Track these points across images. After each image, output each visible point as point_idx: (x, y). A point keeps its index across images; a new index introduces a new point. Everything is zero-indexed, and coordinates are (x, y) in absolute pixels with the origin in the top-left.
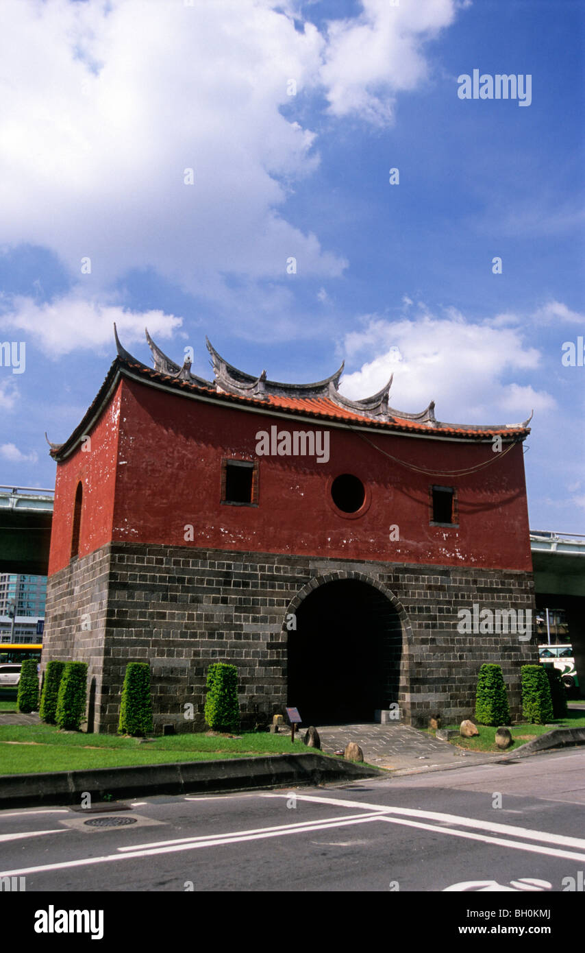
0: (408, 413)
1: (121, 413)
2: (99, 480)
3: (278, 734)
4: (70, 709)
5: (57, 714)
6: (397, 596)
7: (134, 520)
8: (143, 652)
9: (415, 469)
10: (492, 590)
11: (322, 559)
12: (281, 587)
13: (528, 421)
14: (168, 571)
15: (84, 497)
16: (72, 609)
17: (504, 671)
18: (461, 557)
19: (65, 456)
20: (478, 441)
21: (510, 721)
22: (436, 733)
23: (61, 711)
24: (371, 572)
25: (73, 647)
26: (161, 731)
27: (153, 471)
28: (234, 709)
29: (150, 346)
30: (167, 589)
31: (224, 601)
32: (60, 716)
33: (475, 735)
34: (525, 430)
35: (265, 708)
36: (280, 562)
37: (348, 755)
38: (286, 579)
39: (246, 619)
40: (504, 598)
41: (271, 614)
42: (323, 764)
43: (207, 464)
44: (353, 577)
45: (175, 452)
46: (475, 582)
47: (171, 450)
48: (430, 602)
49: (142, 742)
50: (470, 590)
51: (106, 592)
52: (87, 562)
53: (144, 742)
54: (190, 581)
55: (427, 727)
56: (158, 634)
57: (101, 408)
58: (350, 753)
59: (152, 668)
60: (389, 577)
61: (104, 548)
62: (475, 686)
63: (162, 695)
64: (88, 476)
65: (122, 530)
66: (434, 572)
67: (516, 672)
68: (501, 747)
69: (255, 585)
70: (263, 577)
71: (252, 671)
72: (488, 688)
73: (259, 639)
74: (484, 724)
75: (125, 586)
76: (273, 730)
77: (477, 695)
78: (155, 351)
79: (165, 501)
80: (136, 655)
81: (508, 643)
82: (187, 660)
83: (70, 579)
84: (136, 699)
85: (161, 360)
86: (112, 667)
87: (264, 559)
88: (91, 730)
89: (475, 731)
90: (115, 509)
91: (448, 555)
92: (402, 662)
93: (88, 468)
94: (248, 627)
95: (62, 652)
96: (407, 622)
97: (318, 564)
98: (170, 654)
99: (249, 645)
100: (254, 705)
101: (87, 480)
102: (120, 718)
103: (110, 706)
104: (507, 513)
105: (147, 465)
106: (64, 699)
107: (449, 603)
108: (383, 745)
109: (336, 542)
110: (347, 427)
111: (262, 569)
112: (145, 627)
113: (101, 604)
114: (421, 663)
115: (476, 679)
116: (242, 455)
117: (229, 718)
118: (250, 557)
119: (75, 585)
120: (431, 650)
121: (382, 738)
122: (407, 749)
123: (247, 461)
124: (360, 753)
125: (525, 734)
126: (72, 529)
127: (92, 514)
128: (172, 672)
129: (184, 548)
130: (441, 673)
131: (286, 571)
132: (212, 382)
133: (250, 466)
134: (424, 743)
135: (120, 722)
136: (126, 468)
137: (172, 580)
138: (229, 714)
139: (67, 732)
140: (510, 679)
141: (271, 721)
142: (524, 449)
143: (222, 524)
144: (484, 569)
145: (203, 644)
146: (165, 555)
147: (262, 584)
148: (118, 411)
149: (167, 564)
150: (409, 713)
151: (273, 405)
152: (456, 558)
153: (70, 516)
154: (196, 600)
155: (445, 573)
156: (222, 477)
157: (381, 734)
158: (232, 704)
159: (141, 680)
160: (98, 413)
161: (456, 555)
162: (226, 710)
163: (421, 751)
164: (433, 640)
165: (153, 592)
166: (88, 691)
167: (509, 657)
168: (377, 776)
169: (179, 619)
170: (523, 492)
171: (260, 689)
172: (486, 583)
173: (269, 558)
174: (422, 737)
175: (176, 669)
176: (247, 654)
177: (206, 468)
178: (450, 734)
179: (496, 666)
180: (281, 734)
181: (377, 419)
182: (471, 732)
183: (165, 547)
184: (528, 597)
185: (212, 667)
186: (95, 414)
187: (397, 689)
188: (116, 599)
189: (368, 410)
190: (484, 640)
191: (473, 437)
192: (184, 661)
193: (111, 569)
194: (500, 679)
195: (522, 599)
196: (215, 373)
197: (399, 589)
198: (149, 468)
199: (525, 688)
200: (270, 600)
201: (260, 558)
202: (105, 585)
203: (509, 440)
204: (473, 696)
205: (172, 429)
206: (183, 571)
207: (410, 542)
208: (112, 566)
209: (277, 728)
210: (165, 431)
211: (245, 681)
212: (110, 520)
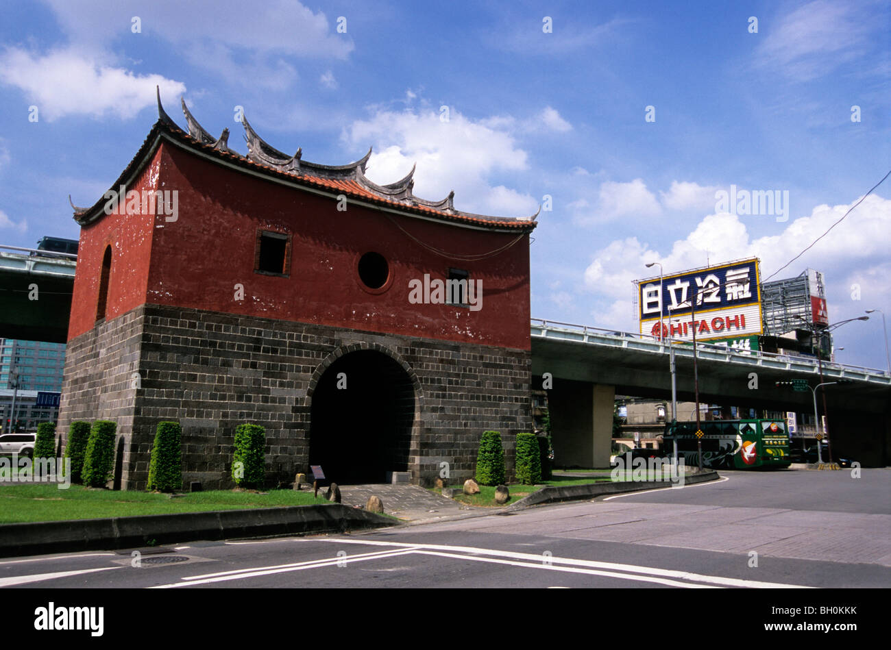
0: (429, 200)
1: (159, 177)
2: (133, 243)
3: (300, 491)
4: (98, 467)
5: (84, 472)
6: (412, 367)
7: (169, 284)
8: (173, 413)
9: (435, 251)
10: (495, 366)
11: (347, 331)
12: (307, 355)
13: (536, 216)
14: (200, 335)
15: (114, 260)
16: (96, 372)
17: (502, 438)
18: (470, 335)
19: (91, 219)
20: (491, 230)
21: (505, 482)
22: (443, 492)
23: (88, 469)
24: (391, 344)
25: (98, 409)
26: (189, 488)
27: (189, 236)
28: (260, 467)
29: (186, 115)
30: (198, 352)
31: (254, 365)
32: (86, 474)
33: (476, 493)
34: (532, 223)
35: (287, 468)
36: (308, 331)
37: (370, 506)
38: (313, 348)
39: (274, 384)
40: (506, 373)
41: (296, 379)
42: (349, 514)
43: (243, 234)
44: (374, 348)
45: (212, 220)
46: (481, 358)
47: (208, 217)
48: (442, 374)
49: (172, 497)
50: (477, 365)
51: (138, 353)
52: (116, 325)
53: (175, 497)
54: (222, 345)
55: (433, 487)
56: (188, 395)
57: (137, 172)
58: (372, 505)
59: (182, 427)
60: (407, 350)
61: (137, 310)
62: (477, 451)
63: (191, 453)
64: (119, 240)
65: (157, 292)
66: (446, 347)
67: (512, 439)
68: (499, 502)
69: (283, 352)
70: (291, 345)
71: (277, 433)
72: (488, 452)
73: (285, 402)
74: (483, 484)
75: (157, 348)
76: (295, 488)
77: (478, 458)
78: (190, 121)
79: (200, 267)
80: (166, 415)
81: (506, 413)
82: (216, 421)
83: (94, 342)
84: (166, 455)
85: (196, 130)
86: (142, 426)
87: (293, 328)
88: (117, 486)
89: (477, 489)
90: (151, 272)
91: (459, 332)
92: (414, 428)
93: (119, 232)
94: (276, 391)
95: (84, 415)
96: (420, 392)
97: (343, 335)
98: (200, 415)
99: (275, 409)
100: (278, 464)
101: (117, 243)
102: (149, 475)
103: (139, 464)
104: (513, 297)
105: (183, 231)
106: (92, 457)
107: (458, 375)
108: (395, 501)
109: (360, 315)
110: (376, 208)
111: (291, 337)
112: (176, 387)
113: (132, 365)
114: (430, 429)
115: (478, 445)
116: (276, 227)
117: (256, 475)
118: (281, 325)
119: (101, 348)
120: (440, 418)
121: (395, 496)
122: (417, 505)
123: (281, 234)
124: (381, 505)
125: (519, 492)
126: (98, 293)
127: (123, 277)
128: (201, 432)
129: (217, 313)
130: (448, 438)
131: (313, 340)
132: (245, 156)
133: (284, 238)
134: (431, 500)
135: (149, 479)
136: (163, 232)
137: (204, 343)
138: (255, 472)
139: (94, 489)
140: (506, 446)
141: (293, 479)
142: (531, 240)
143: (255, 293)
144: (490, 346)
145: (232, 407)
146: (198, 319)
147: (290, 351)
148: (157, 176)
149: (200, 328)
150: (418, 474)
151: (309, 181)
152: (466, 335)
153: (96, 280)
154: (227, 364)
155: (456, 348)
156: (257, 248)
157: (393, 492)
158: (260, 461)
159: (172, 439)
160: (133, 177)
161: (466, 333)
162: (254, 467)
163: (430, 507)
164: (442, 409)
165: (184, 354)
166: (116, 449)
167: (507, 426)
168: (396, 525)
169: (209, 381)
170: (527, 281)
171: (284, 450)
172: (491, 359)
173: (298, 326)
174: (430, 495)
175: (204, 429)
176: (273, 417)
177: (242, 237)
178: (455, 492)
179: (497, 432)
180: (303, 491)
181: (402, 203)
182: (474, 490)
183: (199, 311)
184: (525, 374)
185: (240, 428)
186: (129, 178)
187: (407, 452)
188: (148, 360)
189: (394, 194)
190: (485, 410)
191: (488, 225)
192: (212, 421)
193: (144, 330)
194: (499, 445)
195: (521, 374)
196: (249, 147)
197: (414, 361)
198: (186, 233)
199: (519, 453)
200: (297, 367)
201: (289, 327)
202: (138, 345)
203: (518, 231)
204: (474, 460)
205: (210, 196)
206: (215, 336)
207: (426, 319)
208: (146, 327)
209: (300, 485)
210: (203, 198)
211: (270, 442)
212: (145, 282)
